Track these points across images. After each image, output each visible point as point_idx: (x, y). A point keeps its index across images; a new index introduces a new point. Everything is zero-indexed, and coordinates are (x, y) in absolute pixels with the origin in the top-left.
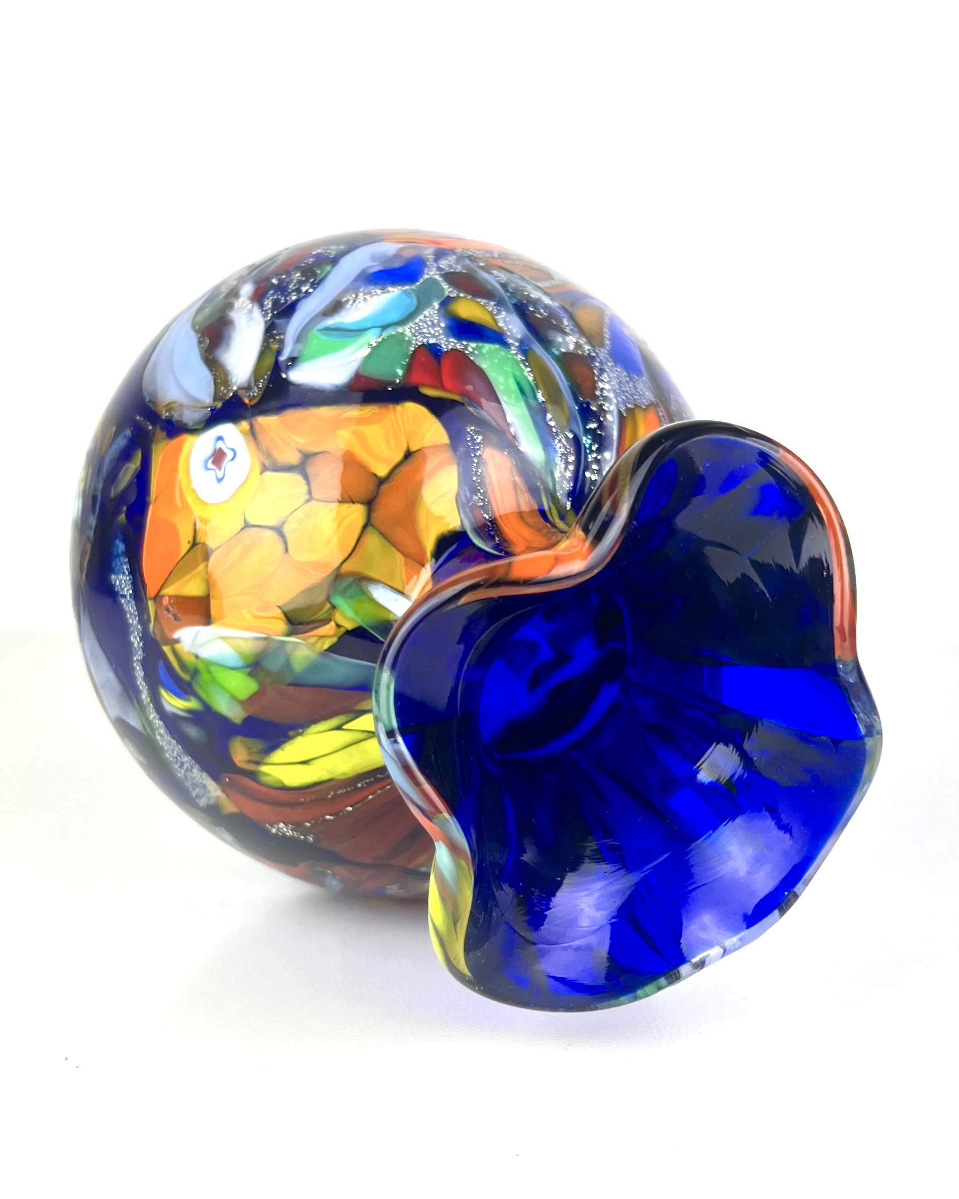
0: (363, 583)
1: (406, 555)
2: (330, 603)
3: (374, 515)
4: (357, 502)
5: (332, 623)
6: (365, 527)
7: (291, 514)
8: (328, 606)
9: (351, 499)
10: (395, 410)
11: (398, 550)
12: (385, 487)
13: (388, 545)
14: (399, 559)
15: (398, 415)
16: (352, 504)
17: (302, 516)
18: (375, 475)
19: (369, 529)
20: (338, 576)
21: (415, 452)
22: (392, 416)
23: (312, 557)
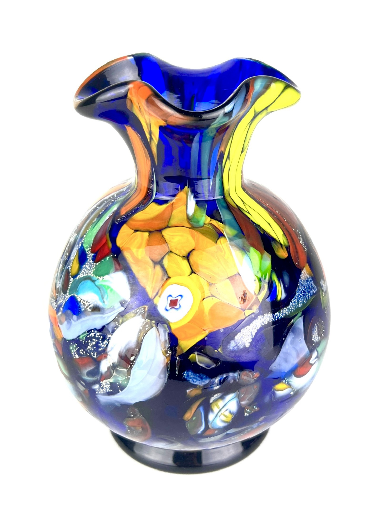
0: (190, 218)
1: (172, 211)
2: (204, 225)
3: (164, 227)
4: (162, 235)
5: (211, 222)
6: (170, 227)
7: (179, 256)
8: (205, 226)
9: (162, 237)
10: (122, 247)
11: (172, 214)
12: (152, 230)
13: (171, 218)
14: (174, 212)
15: (123, 244)
16: (164, 236)
17: (178, 251)
18: (149, 235)
19: (170, 225)
20: (193, 227)
21: (134, 230)
22: (125, 246)
23: (191, 238)
